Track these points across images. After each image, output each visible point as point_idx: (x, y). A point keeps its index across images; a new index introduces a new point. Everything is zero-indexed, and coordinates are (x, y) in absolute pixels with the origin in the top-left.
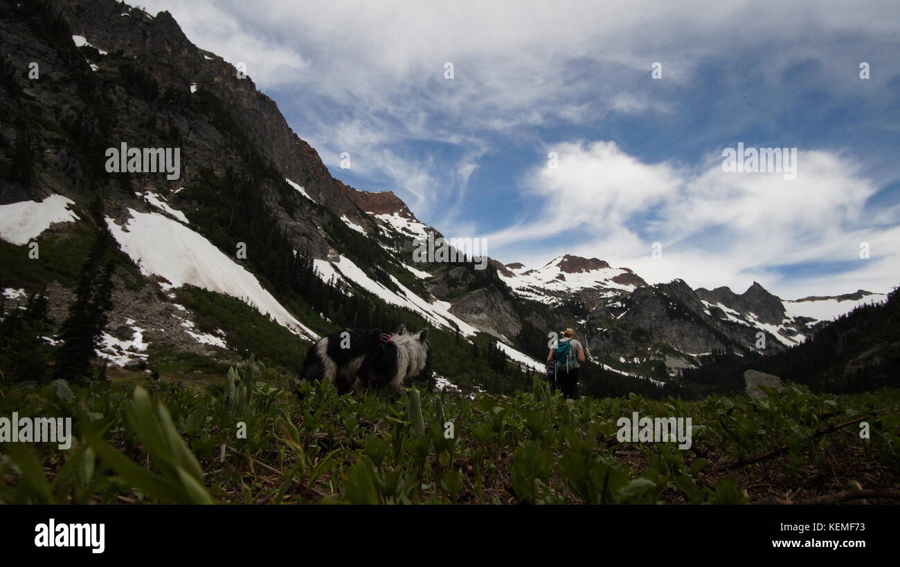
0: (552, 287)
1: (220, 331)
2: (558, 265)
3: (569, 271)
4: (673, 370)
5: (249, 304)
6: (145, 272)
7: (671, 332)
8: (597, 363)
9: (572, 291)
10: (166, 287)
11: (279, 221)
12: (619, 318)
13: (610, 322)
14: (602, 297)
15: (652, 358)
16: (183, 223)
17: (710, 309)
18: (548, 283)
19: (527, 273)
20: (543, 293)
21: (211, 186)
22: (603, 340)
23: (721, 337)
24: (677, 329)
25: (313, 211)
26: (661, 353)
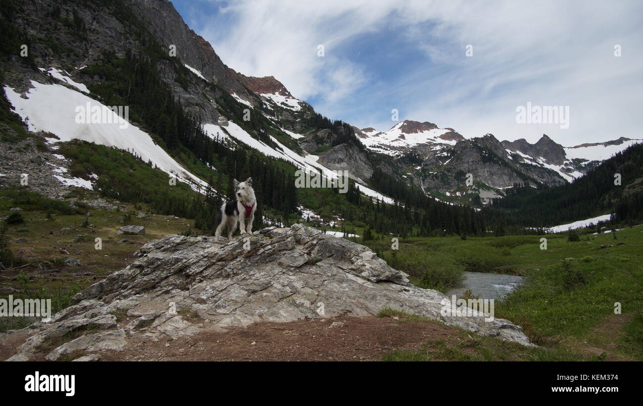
0: (396, 144)
1: (94, 175)
2: (400, 128)
3: (408, 132)
4: (485, 200)
7: (483, 173)
8: (431, 197)
9: (410, 147)
10: (51, 141)
12: (445, 164)
13: (439, 167)
14: (432, 150)
15: (469, 192)
17: (512, 155)
18: (392, 141)
19: (377, 135)
20: (389, 149)
21: (113, 65)
22: (434, 180)
23: (519, 174)
24: (488, 170)
25: (207, 88)
26: (477, 188)
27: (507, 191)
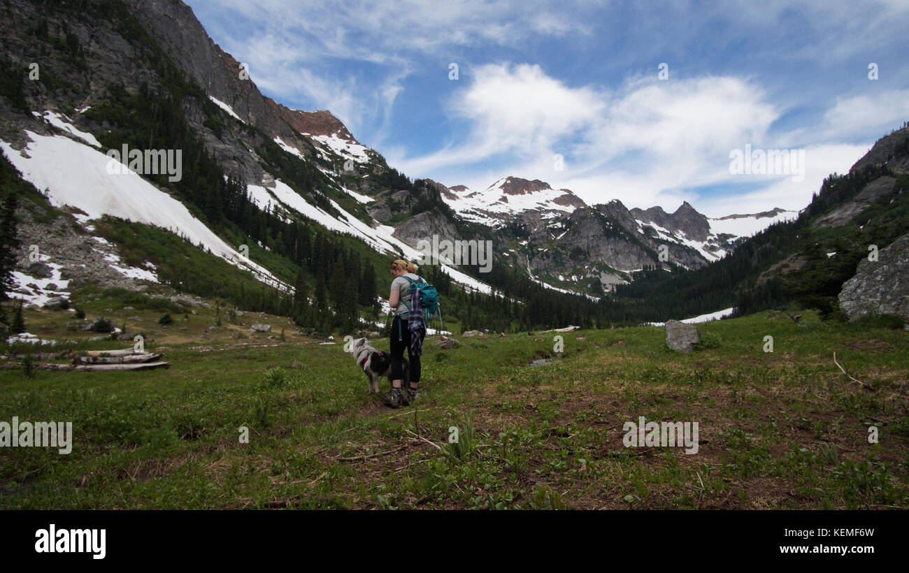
0: (495, 209)
1: (149, 264)
2: (501, 187)
3: (512, 193)
4: (608, 286)
5: (179, 234)
6: (55, 202)
7: (607, 251)
8: (538, 282)
9: (515, 213)
10: (82, 219)
11: (206, 145)
12: (558, 238)
13: (551, 242)
14: (543, 218)
15: (588, 276)
16: (95, 147)
17: (643, 228)
18: (491, 205)
19: (471, 196)
20: (486, 216)
21: (124, 104)
22: (544, 260)
23: (651, 254)
24: (612, 247)
25: (243, 133)
26: (597, 271)
27: (635, 275)
